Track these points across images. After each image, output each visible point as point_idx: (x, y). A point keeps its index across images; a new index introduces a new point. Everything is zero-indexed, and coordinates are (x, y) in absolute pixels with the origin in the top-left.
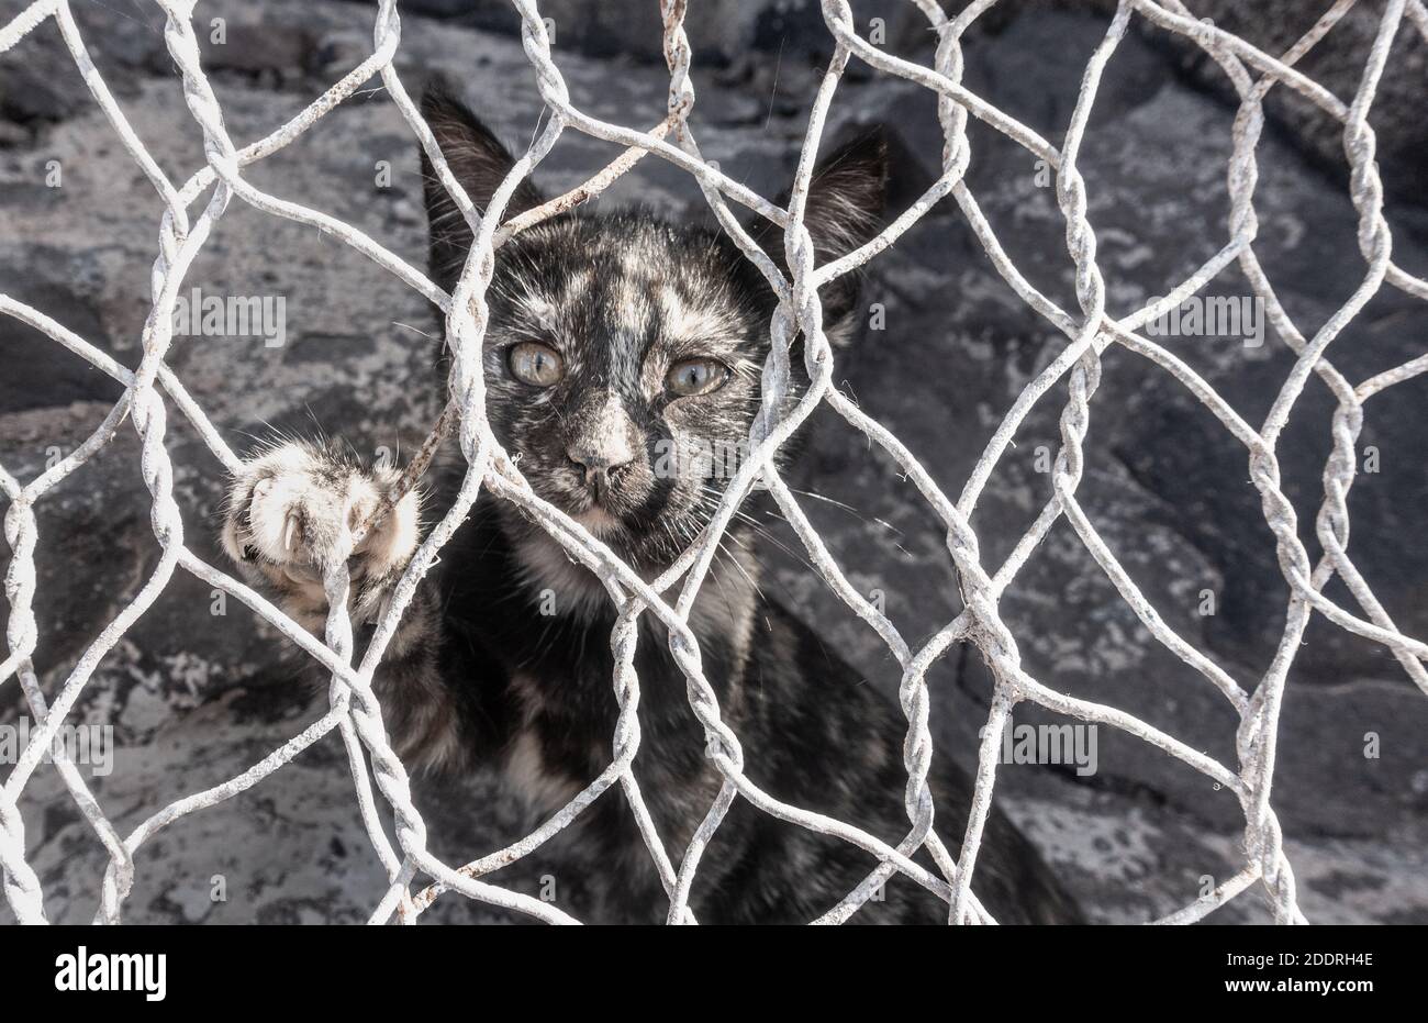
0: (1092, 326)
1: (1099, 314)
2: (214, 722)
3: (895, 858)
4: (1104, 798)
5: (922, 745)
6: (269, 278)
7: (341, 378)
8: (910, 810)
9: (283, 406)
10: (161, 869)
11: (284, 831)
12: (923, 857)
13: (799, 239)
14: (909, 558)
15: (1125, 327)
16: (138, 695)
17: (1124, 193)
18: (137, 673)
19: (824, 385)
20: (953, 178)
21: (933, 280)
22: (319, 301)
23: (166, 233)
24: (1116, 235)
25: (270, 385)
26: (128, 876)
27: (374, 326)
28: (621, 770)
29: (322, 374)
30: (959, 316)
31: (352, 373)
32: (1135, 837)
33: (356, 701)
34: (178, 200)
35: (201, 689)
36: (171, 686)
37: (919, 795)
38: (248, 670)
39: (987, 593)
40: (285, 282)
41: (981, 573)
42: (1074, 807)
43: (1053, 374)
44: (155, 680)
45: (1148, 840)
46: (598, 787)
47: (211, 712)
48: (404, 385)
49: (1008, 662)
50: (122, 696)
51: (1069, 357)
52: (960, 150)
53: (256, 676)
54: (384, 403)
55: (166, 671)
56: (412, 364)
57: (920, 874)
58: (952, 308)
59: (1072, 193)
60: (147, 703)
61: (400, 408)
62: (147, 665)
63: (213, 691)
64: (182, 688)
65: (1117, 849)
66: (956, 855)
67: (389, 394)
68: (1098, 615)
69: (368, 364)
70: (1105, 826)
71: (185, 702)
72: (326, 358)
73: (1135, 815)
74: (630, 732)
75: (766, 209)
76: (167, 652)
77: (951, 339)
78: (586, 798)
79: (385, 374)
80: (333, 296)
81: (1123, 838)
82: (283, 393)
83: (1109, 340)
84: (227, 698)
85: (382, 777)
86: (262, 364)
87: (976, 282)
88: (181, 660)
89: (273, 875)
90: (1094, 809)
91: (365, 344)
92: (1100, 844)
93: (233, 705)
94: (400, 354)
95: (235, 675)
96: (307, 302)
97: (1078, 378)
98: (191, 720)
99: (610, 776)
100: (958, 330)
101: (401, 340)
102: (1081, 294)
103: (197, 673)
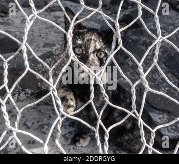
0: (159, 38)
1: (160, 36)
2: (32, 99)
3: (130, 113)
4: (161, 112)
5: (134, 97)
6: (40, 36)
7: (51, 50)
8: (132, 107)
9: (42, 53)
10: (24, 119)
11: (42, 114)
12: (134, 113)
13: (117, 24)
14: (133, 78)
15: (164, 38)
16: (21, 95)
17: (165, 25)
18: (21, 91)
19: (121, 46)
20: (140, 16)
21: (137, 37)
22: (48, 39)
23: (27, 24)
24: (163, 31)
25: (40, 51)
26: (20, 115)
27: (55, 42)
28: (91, 101)
29: (48, 49)
30: (140, 43)
31: (52, 49)
32: (165, 118)
33: (53, 90)
34: (28, 18)
35: (30, 94)
36: (26, 93)
37: (134, 105)
38: (37, 91)
39: (144, 76)
40: (43, 36)
41: (143, 73)
42: (156, 113)
43: (154, 44)
44: (24, 92)
45: (167, 118)
46: (88, 103)
47: (32, 97)
48: (60, 51)
49: (147, 86)
50: (19, 95)
51: (156, 42)
52: (140, 12)
53: (38, 92)
54: (57, 53)
55: (25, 91)
56: (61, 48)
57: (134, 115)
58: (140, 41)
59: (157, 18)
60: (23, 96)
61: (59, 54)
62: (23, 90)
63: (32, 94)
64: (28, 94)
65: (162, 119)
66: (139, 113)
67: (58, 52)
68: (160, 86)
69: (55, 48)
70: (161, 116)
71: (28, 96)
72: (49, 47)
73: (165, 115)
74: (92, 95)
75: (113, 20)
76: (25, 88)
77: (139, 46)
78: (86, 105)
79: (57, 49)
80: (50, 38)
81: (163, 118)
82: (42, 52)
83: (162, 40)
84: (34, 96)
85: (57, 101)
86: (39, 48)
87: (143, 38)
88: (27, 90)
89: (40, 120)
90: (159, 114)
91: (54, 45)
92: (160, 118)
93: (35, 96)
94: (59, 46)
95: (35, 92)
96: (46, 39)
97: (157, 45)
98: (29, 98)
99: (90, 101)
100: (140, 45)
101: (59, 44)
102: (158, 33)
103: (30, 92)
